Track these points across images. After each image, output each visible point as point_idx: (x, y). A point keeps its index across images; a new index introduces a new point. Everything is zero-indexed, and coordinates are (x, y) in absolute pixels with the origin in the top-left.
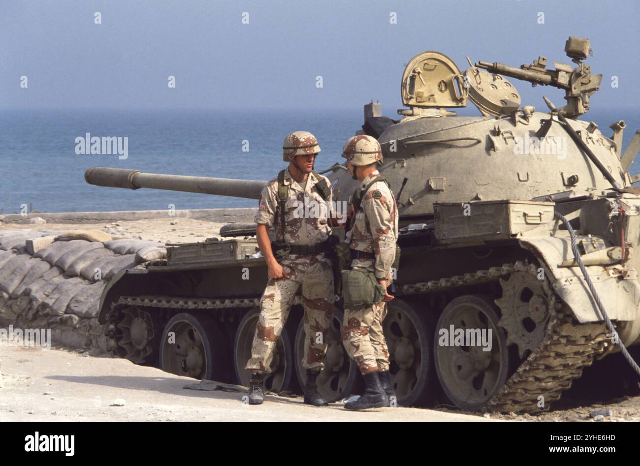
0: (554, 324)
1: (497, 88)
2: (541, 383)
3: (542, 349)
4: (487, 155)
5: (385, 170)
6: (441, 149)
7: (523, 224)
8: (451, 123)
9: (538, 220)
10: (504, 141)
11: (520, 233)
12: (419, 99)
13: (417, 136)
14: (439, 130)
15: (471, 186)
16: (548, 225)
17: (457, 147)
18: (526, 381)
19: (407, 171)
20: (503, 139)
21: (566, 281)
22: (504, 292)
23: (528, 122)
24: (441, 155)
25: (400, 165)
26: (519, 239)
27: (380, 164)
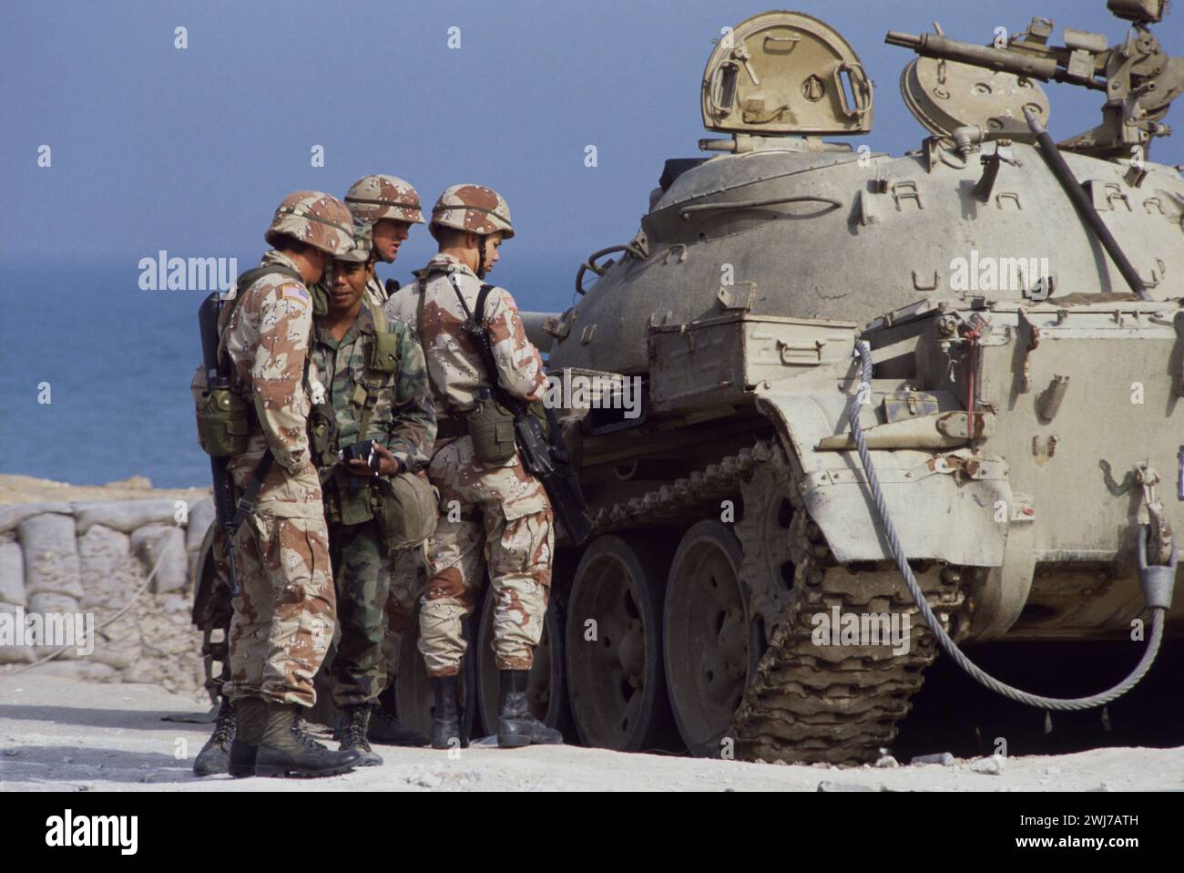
0: (805, 568)
1: (990, 90)
2: (822, 698)
3: (792, 622)
4: (849, 235)
5: (650, 269)
6: (755, 221)
7: (777, 364)
8: (782, 167)
9: (813, 356)
10: (893, 203)
11: (763, 383)
12: (751, 117)
13: (708, 195)
14: (754, 180)
15: (808, 299)
16: (835, 368)
17: (790, 217)
18: (780, 693)
19: (686, 271)
20: (893, 200)
21: (823, 478)
22: (745, 507)
23: (964, 162)
24: (756, 234)
25: (676, 257)
26: (757, 395)
27: (644, 257)
